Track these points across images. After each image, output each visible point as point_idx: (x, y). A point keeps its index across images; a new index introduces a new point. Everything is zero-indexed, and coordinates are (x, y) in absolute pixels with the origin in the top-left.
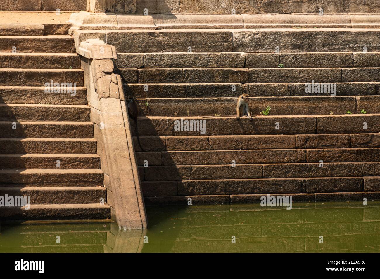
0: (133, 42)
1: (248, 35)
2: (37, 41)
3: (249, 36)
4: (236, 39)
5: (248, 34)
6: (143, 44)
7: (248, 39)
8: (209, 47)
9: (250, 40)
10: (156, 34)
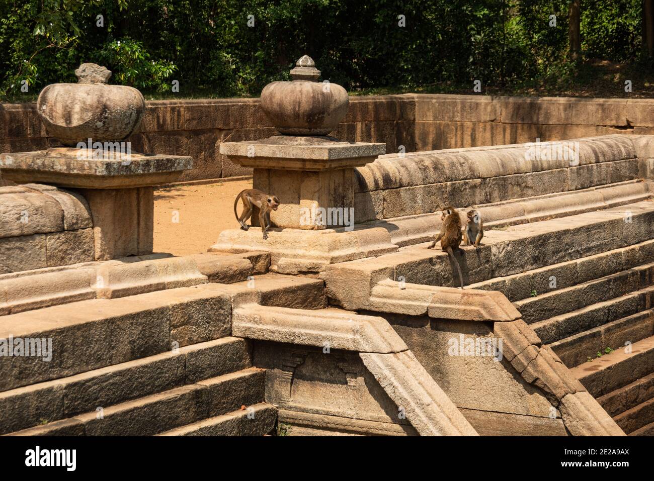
0: (417, 278)
1: (502, 248)
2: (288, 292)
3: (504, 248)
4: (495, 255)
5: (502, 246)
6: (424, 279)
7: (502, 254)
8: (476, 273)
9: (504, 256)
10: (434, 260)
